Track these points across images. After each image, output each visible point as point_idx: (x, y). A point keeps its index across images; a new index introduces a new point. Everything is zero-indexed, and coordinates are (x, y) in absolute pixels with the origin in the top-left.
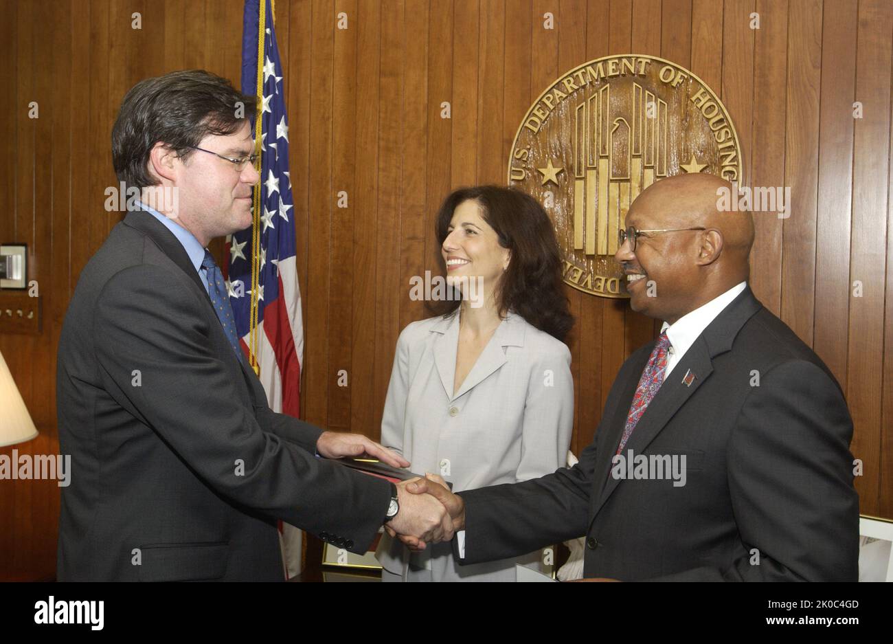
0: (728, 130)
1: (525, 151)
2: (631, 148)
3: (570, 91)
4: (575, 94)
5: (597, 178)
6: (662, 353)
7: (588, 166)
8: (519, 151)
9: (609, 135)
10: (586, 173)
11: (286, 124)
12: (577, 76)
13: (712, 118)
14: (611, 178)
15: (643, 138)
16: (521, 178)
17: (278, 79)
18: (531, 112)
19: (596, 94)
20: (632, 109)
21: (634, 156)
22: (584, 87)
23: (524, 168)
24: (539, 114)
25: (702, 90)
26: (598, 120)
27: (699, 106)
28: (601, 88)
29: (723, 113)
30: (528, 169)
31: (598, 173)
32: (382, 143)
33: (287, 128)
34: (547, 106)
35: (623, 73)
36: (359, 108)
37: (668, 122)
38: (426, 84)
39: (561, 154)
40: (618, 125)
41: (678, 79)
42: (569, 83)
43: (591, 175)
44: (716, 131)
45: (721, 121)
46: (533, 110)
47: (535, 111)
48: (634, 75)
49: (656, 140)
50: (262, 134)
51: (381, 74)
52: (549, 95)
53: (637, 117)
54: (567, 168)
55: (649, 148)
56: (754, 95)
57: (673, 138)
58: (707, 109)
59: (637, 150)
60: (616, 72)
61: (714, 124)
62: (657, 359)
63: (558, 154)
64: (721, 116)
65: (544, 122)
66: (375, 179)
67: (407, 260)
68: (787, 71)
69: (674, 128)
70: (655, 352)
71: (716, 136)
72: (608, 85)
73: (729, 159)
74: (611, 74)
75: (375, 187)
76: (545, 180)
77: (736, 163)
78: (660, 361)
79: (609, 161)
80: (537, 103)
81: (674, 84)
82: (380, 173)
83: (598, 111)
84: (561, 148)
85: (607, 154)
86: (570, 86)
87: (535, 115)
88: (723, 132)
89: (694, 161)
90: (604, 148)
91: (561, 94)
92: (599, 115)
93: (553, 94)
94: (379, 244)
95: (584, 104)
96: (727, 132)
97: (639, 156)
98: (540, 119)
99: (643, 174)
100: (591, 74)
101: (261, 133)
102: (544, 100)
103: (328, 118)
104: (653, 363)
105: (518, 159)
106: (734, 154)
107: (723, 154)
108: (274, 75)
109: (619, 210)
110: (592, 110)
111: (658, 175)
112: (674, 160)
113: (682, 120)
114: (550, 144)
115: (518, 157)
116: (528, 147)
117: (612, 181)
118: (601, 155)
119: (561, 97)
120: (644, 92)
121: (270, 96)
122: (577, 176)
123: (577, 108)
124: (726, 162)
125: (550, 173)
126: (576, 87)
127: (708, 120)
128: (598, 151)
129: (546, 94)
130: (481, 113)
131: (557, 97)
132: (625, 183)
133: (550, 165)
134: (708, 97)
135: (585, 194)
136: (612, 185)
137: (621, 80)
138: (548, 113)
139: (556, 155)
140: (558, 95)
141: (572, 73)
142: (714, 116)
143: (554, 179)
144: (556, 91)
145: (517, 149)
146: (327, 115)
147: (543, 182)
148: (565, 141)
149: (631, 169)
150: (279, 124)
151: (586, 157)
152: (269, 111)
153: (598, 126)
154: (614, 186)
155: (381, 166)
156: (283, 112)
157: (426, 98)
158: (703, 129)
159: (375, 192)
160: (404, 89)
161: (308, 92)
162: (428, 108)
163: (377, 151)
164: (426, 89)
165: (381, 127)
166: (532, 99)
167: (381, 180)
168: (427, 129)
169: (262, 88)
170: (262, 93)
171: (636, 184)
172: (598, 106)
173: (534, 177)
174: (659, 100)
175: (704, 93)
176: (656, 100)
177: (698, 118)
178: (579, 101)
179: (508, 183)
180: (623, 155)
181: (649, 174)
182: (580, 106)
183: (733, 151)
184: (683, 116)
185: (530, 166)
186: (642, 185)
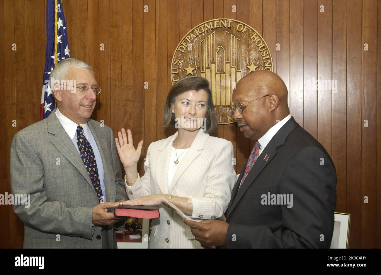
0: (267, 51)
1: (178, 60)
2: (225, 59)
3: (198, 34)
4: (200, 36)
5: (211, 72)
6: (257, 149)
7: (207, 67)
8: (175, 61)
9: (216, 53)
10: (206, 70)
11: (69, 49)
12: (201, 27)
14: (217, 72)
15: (230, 55)
16: (177, 73)
17: (64, 28)
18: (181, 43)
19: (209, 36)
20: (225, 42)
21: (226, 63)
22: (204, 33)
23: (178, 68)
24: (184, 44)
25: (255, 34)
26: (210, 47)
27: (254, 41)
28: (211, 33)
29: (265, 44)
30: (180, 69)
31: (211, 70)
32: (111, 58)
34: (187, 41)
35: (221, 26)
37: (241, 48)
38: (132, 31)
39: (194, 62)
40: (219, 49)
41: (245, 29)
42: (197, 31)
43: (208, 71)
44: (262, 51)
45: (264, 47)
47: (182, 43)
48: (225, 27)
49: (236, 56)
50: (58, 53)
51: (110, 26)
52: (188, 36)
53: (228, 46)
54: (197, 68)
55: (233, 59)
57: (244, 55)
58: (258, 42)
59: (228, 60)
60: (218, 26)
61: (260, 49)
62: (255, 152)
63: (193, 62)
64: (264, 45)
65: (186, 48)
66: (109, 74)
67: (125, 110)
68: (290, 26)
69: (243, 51)
70: (254, 149)
71: (262, 54)
72: (214, 32)
73: (268, 63)
74: (216, 27)
75: (109, 78)
76: (188, 73)
77: (270, 65)
78: (256, 153)
79: (216, 65)
80: (183, 39)
81: (243, 32)
82: (112, 71)
83: (210, 43)
84: (194, 59)
85: (215, 62)
86: (198, 32)
87: (182, 45)
88: (265, 52)
89: (252, 64)
90: (213, 59)
91: (194, 36)
92: (211, 45)
93: (190, 36)
94: (111, 103)
95: (204, 40)
96: (266, 52)
97: (229, 63)
98: (185, 46)
99: (230, 71)
100: (207, 26)
102: (186, 38)
103: (86, 47)
104: (253, 154)
106: (269, 61)
107: (265, 61)
108: (63, 26)
109: (221, 86)
110: (208, 42)
111: (237, 71)
112: (245, 64)
113: (247, 47)
114: (189, 58)
115: (175, 63)
116: (180, 59)
117: (217, 73)
118: (212, 62)
119: (194, 37)
120: (230, 35)
121: (61, 36)
122: (201, 72)
124: (266, 65)
125: (190, 70)
126: (200, 33)
127: (258, 47)
128: (211, 61)
129: (187, 36)
130: (157, 44)
131: (192, 37)
132: (223, 75)
133: (190, 67)
134: (258, 37)
136: (217, 75)
137: (220, 30)
138: (188, 44)
139: (192, 62)
140: (192, 36)
141: (198, 27)
143: (192, 73)
144: (191, 34)
145: (175, 60)
146: (85, 45)
147: (187, 75)
148: (196, 56)
149: (225, 69)
150: (65, 49)
151: (205, 63)
152: (61, 42)
153: (211, 50)
154: (218, 76)
155: (112, 68)
156: (67, 43)
157: (132, 37)
158: (256, 51)
159: (109, 80)
160: (121, 33)
161: (76, 34)
162: (133, 42)
163: (109, 61)
164: (132, 33)
165: (111, 50)
166: (180, 38)
167: (112, 74)
168: (132, 52)
169: (57, 32)
170: (57, 34)
171: (227, 75)
172: (210, 41)
173: (183, 72)
174: (237, 38)
175: (256, 35)
176: (236, 38)
177: (254, 46)
178: (202, 39)
179: (171, 75)
180: (222, 62)
181: (233, 70)
182: (202, 41)
183: (269, 60)
184: (247, 45)
185: (180, 67)
186: (230, 75)
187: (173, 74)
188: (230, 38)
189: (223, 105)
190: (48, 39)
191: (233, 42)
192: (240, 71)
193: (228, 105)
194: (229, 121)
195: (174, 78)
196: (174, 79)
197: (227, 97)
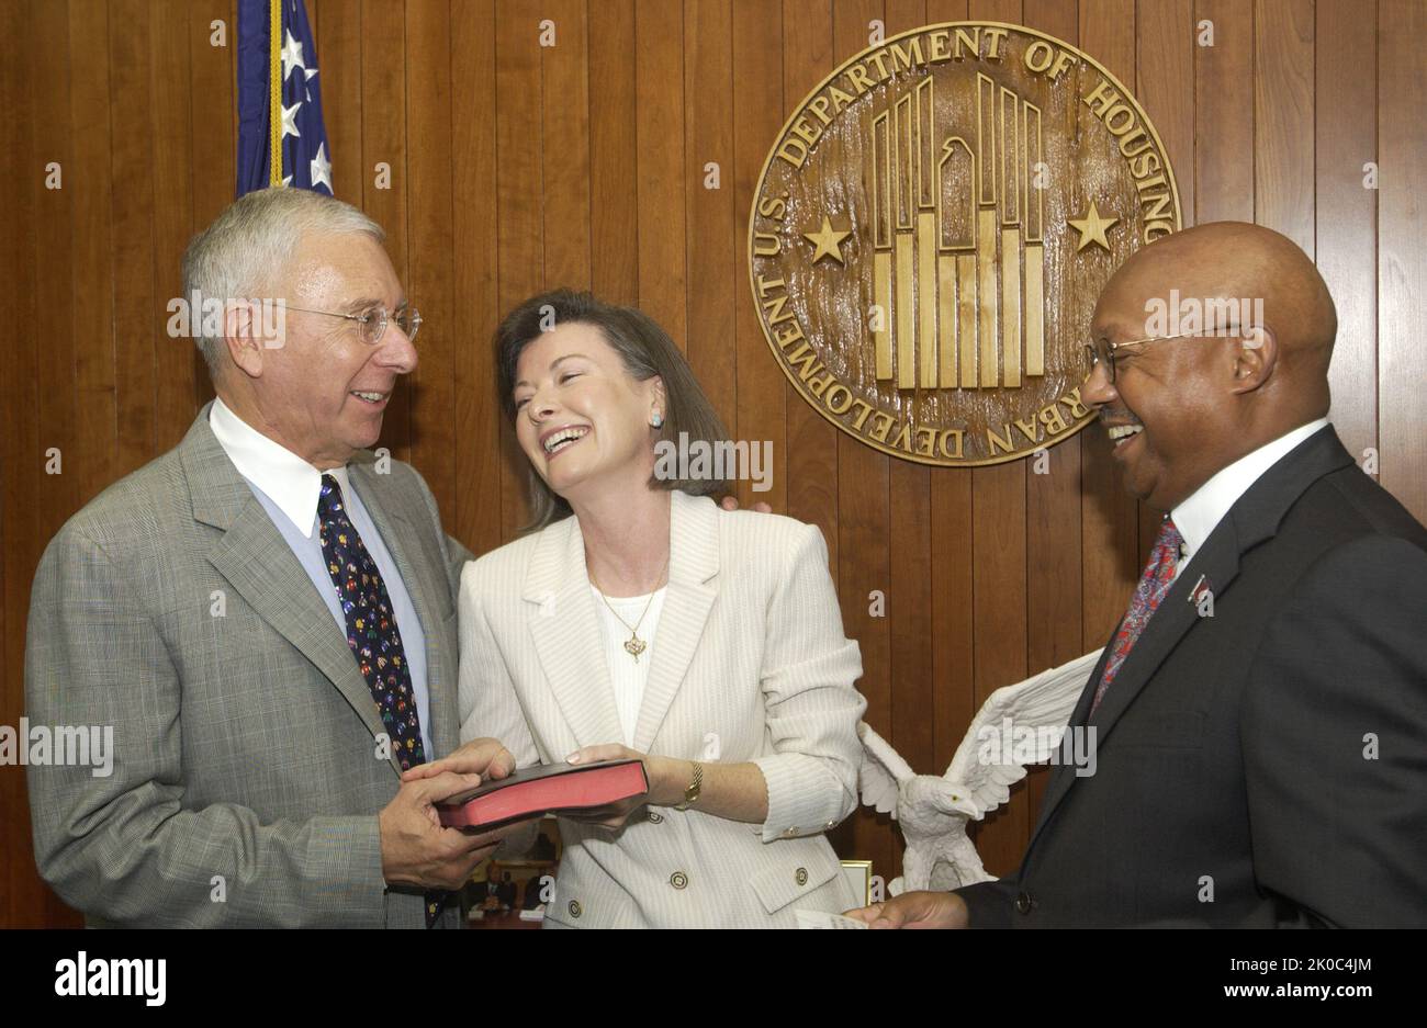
0: (1154, 155)
1: (777, 201)
2: (977, 192)
3: (861, 90)
4: (870, 96)
5: (916, 248)
6: (1167, 555)
7: (898, 226)
8: (767, 203)
9: (935, 170)
10: (894, 240)
11: (328, 159)
12: (873, 61)
13: (1124, 135)
14: (941, 248)
15: (999, 173)
16: (772, 252)
17: (310, 73)
18: (788, 130)
19: (909, 96)
20: (976, 120)
21: (982, 207)
22: (885, 82)
23: (778, 233)
24: (804, 133)
25: (1105, 85)
26: (914, 143)
27: (1100, 112)
28: (919, 83)
29: (1145, 126)
30: (786, 235)
31: (916, 239)
32: (503, 193)
33: (329, 166)
34: (817, 117)
35: (958, 55)
36: (457, 128)
37: (1043, 143)
38: (585, 82)
39: (846, 206)
40: (951, 150)
41: (1060, 65)
42: (858, 76)
43: (904, 243)
44: (1133, 157)
45: (1141, 139)
46: (791, 126)
47: (796, 129)
48: (977, 58)
49: (1021, 176)
50: (284, 177)
51: (497, 64)
52: (821, 99)
53: (986, 136)
54: (859, 232)
55: (1009, 193)
56: (1195, 94)
57: (1056, 174)
58: (1114, 118)
59: (987, 196)
60: (945, 53)
61: (1127, 145)
63: (841, 206)
64: (1141, 131)
65: (812, 149)
66: (493, 259)
68: (1254, 49)
69: (1055, 155)
70: (1156, 555)
71: (1133, 166)
72: (931, 79)
73: (1158, 207)
74: (936, 57)
75: (494, 276)
76: (819, 254)
77: (1170, 215)
78: (1164, 569)
79: (936, 217)
80: (800, 114)
81: (1052, 75)
82: (503, 249)
83: (914, 125)
84: (847, 196)
85: (933, 205)
86: (860, 81)
87: (796, 135)
88: (1146, 158)
89: (1093, 213)
90: (926, 192)
91: (843, 96)
92: (916, 134)
93: (828, 96)
95: (887, 113)
96: (1152, 159)
97: (992, 207)
98: (806, 143)
99: (999, 241)
100: (897, 56)
101: (280, 175)
102: (813, 107)
103: (398, 150)
104: (1152, 574)
105: (766, 217)
106: (1165, 198)
107: (1146, 199)
108: (303, 66)
109: (959, 308)
110: (901, 124)
111: (1027, 240)
112: (1058, 211)
113: (1069, 140)
114: (825, 189)
115: (766, 213)
116: (786, 194)
117: (943, 253)
118: (921, 206)
119: (844, 101)
120: (997, 91)
121: (297, 106)
122: (876, 246)
123: (875, 121)
124: (1153, 214)
125: (827, 241)
126: (872, 84)
127: (1117, 137)
128: (915, 200)
129: (815, 96)
130: (690, 134)
131: (836, 102)
132: (968, 257)
133: (826, 227)
134: (1116, 96)
135: (894, 278)
136: (942, 259)
137: (954, 69)
138: (820, 131)
139: (838, 208)
140: (837, 97)
141: (863, 58)
142: (1128, 130)
143: (836, 253)
144: (834, 91)
145: (765, 199)
146: (394, 144)
147: (815, 260)
148: (854, 182)
149: (977, 232)
150: (315, 158)
151: (893, 211)
152: (296, 133)
153: (914, 154)
154: (947, 264)
155: (503, 236)
156: (321, 137)
157: (586, 107)
158: (1108, 154)
159: (494, 284)
160: (542, 91)
161: (359, 101)
162: (590, 126)
163: (494, 208)
164: (586, 94)
165: (501, 164)
166: (787, 109)
167: (503, 262)
168: (589, 167)
169: (279, 90)
170: (279, 100)
171: (987, 258)
172: (914, 118)
173: (797, 249)
174: (1026, 104)
175: (1108, 89)
176: (1020, 104)
177: (1097, 134)
178: (877, 110)
179: (750, 263)
180: (962, 206)
181: (1011, 238)
182: (880, 117)
183: (1165, 192)
184: (1071, 134)
185: (788, 230)
186: (999, 260)
187: (758, 256)
188: (997, 103)
189: (970, 386)
190: (242, 122)
191: (1008, 120)
192: (1040, 243)
193: (988, 386)
194: (994, 453)
195: (759, 274)
196: (760, 278)
197: (985, 353)
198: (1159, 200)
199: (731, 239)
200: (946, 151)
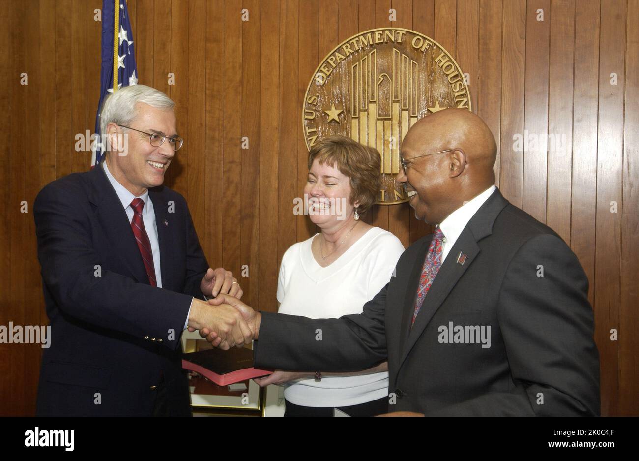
0: (461, 83)
1: (315, 97)
2: (392, 96)
3: (348, 54)
4: (351, 56)
5: (368, 117)
7: (361, 109)
8: (310, 98)
9: (376, 86)
10: (359, 114)
11: (137, 77)
12: (353, 43)
13: (450, 74)
14: (378, 117)
15: (401, 88)
16: (312, 117)
17: (130, 43)
18: (319, 69)
19: (366, 57)
20: (392, 67)
21: (395, 102)
22: (357, 51)
23: (315, 110)
24: (325, 71)
25: (443, 54)
26: (368, 75)
27: (441, 65)
28: (370, 52)
29: (458, 71)
30: (318, 111)
31: (368, 114)
32: (208, 92)
33: (137, 80)
34: (331, 64)
35: (386, 41)
36: (191, 66)
37: (419, 77)
38: (241, 49)
39: (341, 99)
40: (382, 79)
41: (425, 46)
42: (347, 49)
43: (363, 115)
44: (452, 83)
45: (456, 76)
46: (320, 68)
47: (322, 69)
48: (394, 42)
49: (410, 90)
50: (118, 84)
51: (207, 40)
52: (332, 57)
53: (396, 73)
54: (346, 110)
55: (405, 96)
56: (479, 58)
57: (423, 88)
58: (446, 67)
59: (396, 97)
60: (381, 40)
61: (451, 78)
62: (435, 248)
63: (339, 100)
64: (456, 73)
65: (328, 77)
66: (203, 119)
67: (228, 178)
68: (502, 41)
69: (423, 81)
70: (434, 242)
71: (453, 87)
72: (375, 50)
73: (463, 103)
74: (377, 41)
75: (204, 125)
76: (330, 119)
77: (467, 107)
79: (376, 105)
80: (324, 63)
81: (423, 49)
82: (208, 114)
83: (368, 68)
84: (341, 95)
85: (375, 100)
86: (347, 50)
87: (322, 71)
88: (458, 84)
89: (437, 105)
90: (372, 96)
91: (341, 56)
92: (369, 72)
93: (335, 56)
94: (207, 167)
95: (358, 63)
96: (460, 84)
97: (398, 102)
98: (326, 74)
99: (400, 117)
100: (362, 41)
102: (329, 60)
104: (433, 251)
105: (310, 104)
106: (465, 100)
108: (127, 40)
109: (384, 141)
110: (363, 69)
111: (411, 115)
112: (423, 103)
113: (429, 76)
114: (333, 93)
115: (310, 102)
116: (317, 95)
117: (378, 119)
118: (370, 100)
119: (341, 58)
120: (401, 55)
121: (124, 56)
122: (353, 116)
123: (353, 67)
124: (460, 106)
125: (333, 114)
126: (352, 51)
127: (447, 75)
128: (368, 98)
129: (330, 56)
131: (338, 58)
132: (388, 121)
133: (333, 108)
134: (447, 59)
135: (359, 129)
136: (378, 122)
137: (385, 47)
138: (331, 70)
139: (338, 101)
140: (339, 57)
141: (349, 41)
142: (452, 73)
143: (337, 119)
144: (337, 54)
145: (309, 97)
146: (166, 71)
147: (329, 121)
148: (344, 90)
149: (392, 111)
150: (131, 77)
151: (359, 103)
152: (124, 67)
153: (368, 80)
154: (380, 123)
155: (208, 109)
156: (134, 68)
157: (241, 58)
158: (443, 82)
159: (203, 128)
160: (224, 52)
161: (152, 53)
162: (242, 67)
163: (204, 98)
164: (241, 53)
165: (207, 80)
166: (320, 60)
167: (208, 118)
168: (242, 82)
169: (117, 49)
170: (117, 53)
171: (395, 122)
172: (368, 66)
173: (322, 116)
174: (412, 61)
175: (444, 56)
176: (410, 61)
177: (440, 74)
178: (354, 62)
179: (303, 122)
180: (386, 101)
181: (405, 114)
182: (355, 65)
183: (465, 98)
184: (429, 73)
185: (319, 109)
186: (400, 123)
187: (306, 119)
188: (401, 60)
189: (388, 172)
190: (103, 62)
191: (405, 68)
192: (417, 117)
193: (395, 173)
194: (396, 199)
195: (307, 126)
196: (307, 128)
197: (394, 160)
198: (462, 101)
199: (297, 112)
200: (380, 79)
